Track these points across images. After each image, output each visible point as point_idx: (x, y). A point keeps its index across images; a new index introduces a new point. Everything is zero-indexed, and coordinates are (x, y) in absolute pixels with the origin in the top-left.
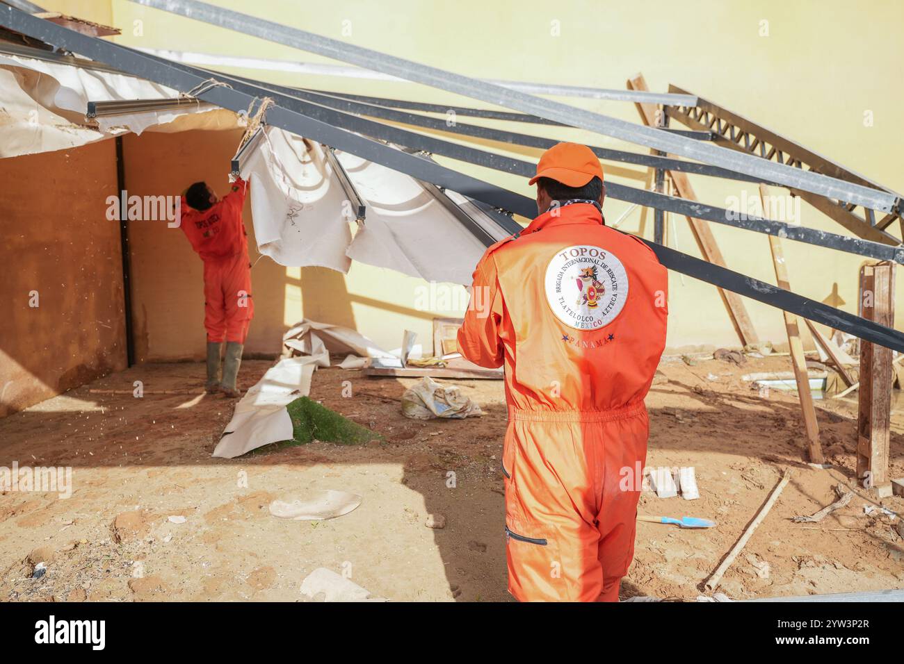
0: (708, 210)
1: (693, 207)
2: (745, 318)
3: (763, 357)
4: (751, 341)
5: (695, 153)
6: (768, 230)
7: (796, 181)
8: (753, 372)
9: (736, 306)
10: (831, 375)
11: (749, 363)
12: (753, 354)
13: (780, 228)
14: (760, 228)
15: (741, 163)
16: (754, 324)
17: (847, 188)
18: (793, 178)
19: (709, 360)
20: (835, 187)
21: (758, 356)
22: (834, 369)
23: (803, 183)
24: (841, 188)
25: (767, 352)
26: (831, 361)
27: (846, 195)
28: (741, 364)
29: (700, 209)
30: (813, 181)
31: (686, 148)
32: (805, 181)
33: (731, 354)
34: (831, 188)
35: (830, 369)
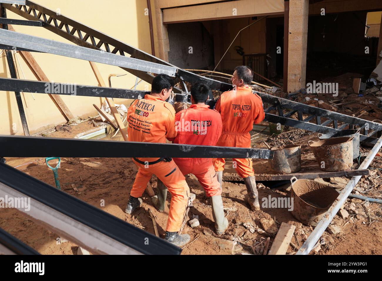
0: (102, 91)
1: (94, 90)
2: (66, 108)
3: (77, 124)
4: (71, 118)
5: (83, 55)
6: (133, 97)
7: (136, 66)
8: (77, 134)
9: (61, 103)
10: (108, 126)
11: (73, 129)
12: (73, 124)
13: (138, 94)
14: (129, 96)
15: (108, 59)
16: (70, 109)
17: (157, 67)
18: (135, 64)
19: (54, 132)
20: (153, 67)
21: (76, 124)
22: (108, 123)
23: (139, 67)
24: (156, 67)
25: (79, 122)
26: (107, 120)
27: (158, 70)
28: (70, 131)
29: (98, 91)
30: (144, 65)
31: (77, 52)
32: (140, 66)
33: (65, 127)
34: (151, 68)
35: (107, 124)
